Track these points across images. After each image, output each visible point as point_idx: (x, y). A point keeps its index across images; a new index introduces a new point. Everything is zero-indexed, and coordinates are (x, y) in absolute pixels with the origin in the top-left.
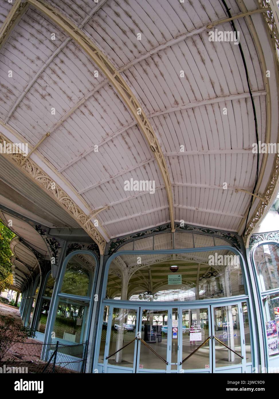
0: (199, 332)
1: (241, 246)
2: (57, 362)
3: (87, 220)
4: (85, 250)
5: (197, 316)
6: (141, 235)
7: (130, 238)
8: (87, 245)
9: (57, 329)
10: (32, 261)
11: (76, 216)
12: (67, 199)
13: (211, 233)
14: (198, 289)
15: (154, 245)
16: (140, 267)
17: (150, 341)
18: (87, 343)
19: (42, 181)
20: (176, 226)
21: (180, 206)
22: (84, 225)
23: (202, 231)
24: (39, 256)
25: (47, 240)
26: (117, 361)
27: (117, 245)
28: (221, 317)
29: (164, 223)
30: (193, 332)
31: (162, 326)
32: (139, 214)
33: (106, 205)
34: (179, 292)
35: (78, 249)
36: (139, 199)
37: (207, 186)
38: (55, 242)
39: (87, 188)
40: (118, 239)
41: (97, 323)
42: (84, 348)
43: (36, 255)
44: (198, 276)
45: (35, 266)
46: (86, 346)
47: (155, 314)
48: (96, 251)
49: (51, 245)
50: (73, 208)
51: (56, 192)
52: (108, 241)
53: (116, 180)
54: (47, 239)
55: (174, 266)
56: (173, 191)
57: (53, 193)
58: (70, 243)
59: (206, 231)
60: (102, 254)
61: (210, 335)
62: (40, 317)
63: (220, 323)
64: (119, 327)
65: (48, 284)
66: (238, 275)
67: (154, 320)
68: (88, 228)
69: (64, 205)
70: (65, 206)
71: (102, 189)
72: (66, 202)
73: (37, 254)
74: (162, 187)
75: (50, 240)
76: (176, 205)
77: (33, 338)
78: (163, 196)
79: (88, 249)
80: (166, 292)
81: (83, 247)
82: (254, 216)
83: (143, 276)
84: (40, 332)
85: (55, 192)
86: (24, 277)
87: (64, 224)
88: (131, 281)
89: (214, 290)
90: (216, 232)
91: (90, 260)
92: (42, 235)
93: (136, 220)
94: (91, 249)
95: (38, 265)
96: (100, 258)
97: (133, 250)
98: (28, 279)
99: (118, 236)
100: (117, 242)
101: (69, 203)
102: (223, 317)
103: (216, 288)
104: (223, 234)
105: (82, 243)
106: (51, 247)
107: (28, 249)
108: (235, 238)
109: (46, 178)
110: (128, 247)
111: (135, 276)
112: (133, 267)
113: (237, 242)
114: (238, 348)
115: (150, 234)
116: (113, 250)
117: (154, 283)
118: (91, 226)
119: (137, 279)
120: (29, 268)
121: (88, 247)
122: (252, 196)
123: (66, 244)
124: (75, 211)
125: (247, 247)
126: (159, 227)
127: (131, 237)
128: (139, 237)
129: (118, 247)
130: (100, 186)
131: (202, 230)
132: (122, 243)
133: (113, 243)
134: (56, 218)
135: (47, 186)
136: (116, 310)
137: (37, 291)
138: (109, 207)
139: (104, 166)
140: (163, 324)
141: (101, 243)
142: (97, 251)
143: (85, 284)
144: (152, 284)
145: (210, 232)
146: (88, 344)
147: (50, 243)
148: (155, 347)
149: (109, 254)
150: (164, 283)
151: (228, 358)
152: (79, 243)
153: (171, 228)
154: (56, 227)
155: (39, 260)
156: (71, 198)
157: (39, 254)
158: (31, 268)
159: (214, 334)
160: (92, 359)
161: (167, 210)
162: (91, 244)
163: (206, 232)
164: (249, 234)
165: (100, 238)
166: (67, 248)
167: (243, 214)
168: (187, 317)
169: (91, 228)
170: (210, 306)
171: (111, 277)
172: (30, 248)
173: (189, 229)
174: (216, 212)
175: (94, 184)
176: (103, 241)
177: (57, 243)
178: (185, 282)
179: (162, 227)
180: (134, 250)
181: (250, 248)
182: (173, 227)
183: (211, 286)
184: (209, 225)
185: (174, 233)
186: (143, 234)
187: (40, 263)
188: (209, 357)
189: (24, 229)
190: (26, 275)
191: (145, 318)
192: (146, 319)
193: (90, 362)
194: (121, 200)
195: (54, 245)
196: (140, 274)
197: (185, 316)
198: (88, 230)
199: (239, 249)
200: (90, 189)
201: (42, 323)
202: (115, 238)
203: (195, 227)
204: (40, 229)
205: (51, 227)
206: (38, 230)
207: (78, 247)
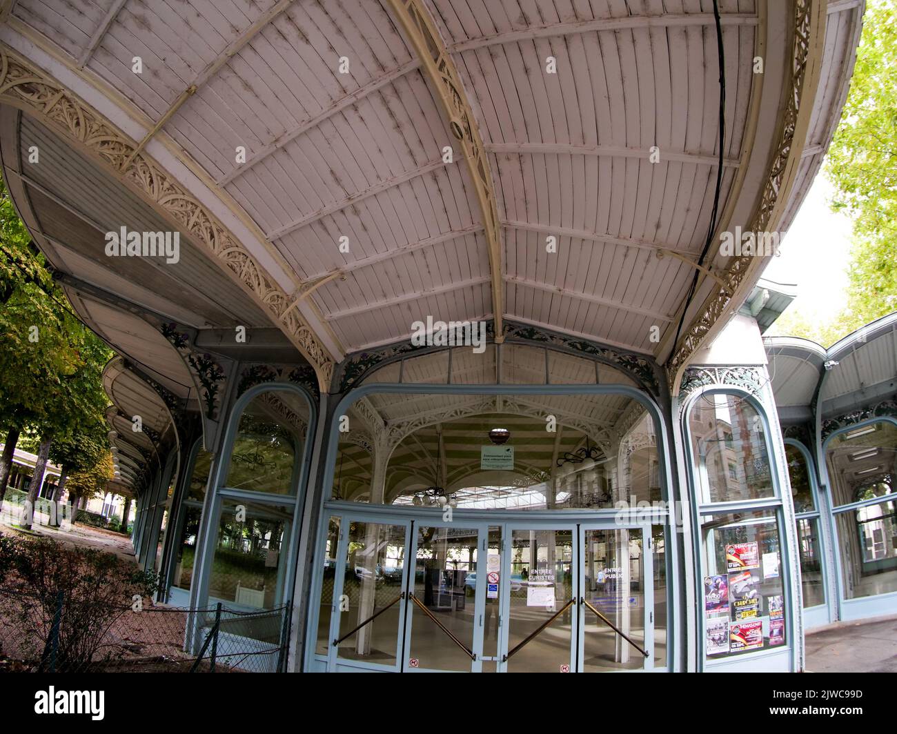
0: (549, 586)
1: (661, 390)
2: (219, 654)
3: (287, 306)
4: (283, 381)
5: (549, 552)
7: (393, 353)
8: (288, 369)
9: (222, 579)
10: (157, 415)
11: (261, 295)
12: (240, 253)
13: (590, 352)
14: (554, 488)
15: (452, 373)
16: (417, 425)
17: (439, 607)
18: (289, 608)
19: (176, 208)
20: (507, 328)
21: (520, 279)
22: (281, 318)
23: (569, 344)
24: (174, 402)
25: (192, 360)
26: (361, 652)
27: (360, 369)
28: (604, 560)
30: (534, 586)
31: (465, 571)
32: (417, 294)
33: (337, 269)
34: (509, 493)
35: (267, 379)
36: (418, 255)
37: (587, 234)
38: (211, 365)
39: (289, 225)
40: (364, 354)
41: (310, 559)
42: (283, 620)
43: (165, 399)
44: (555, 457)
45: (164, 428)
46: (286, 615)
47: (451, 544)
48: (310, 384)
49: (202, 372)
50: (253, 277)
51: (212, 236)
52: (340, 359)
53: (361, 207)
54: (190, 358)
55: (499, 430)
56: (501, 240)
57: (202, 238)
58: (247, 366)
59: (579, 346)
60: (325, 391)
61: (575, 594)
62: (181, 553)
63: (601, 576)
64: (366, 572)
65: (195, 472)
66: (651, 462)
67: (449, 559)
68: (290, 326)
69: (231, 267)
70: (234, 270)
71: (325, 229)
72: (236, 260)
73: (169, 398)
74: (477, 228)
75: (199, 359)
76: (508, 277)
77: (166, 603)
78: (478, 252)
79: (291, 380)
80: (479, 490)
81: (280, 375)
82: (697, 321)
83: (424, 450)
84: (181, 587)
85: (207, 237)
86: (140, 457)
87: (233, 317)
88: (394, 462)
89: (591, 495)
90: (603, 350)
91: (295, 406)
92: (179, 348)
93: (409, 308)
94: (299, 380)
95: (171, 424)
96: (319, 401)
97: (400, 382)
98: (148, 461)
99: (364, 347)
100: (361, 362)
101: (243, 264)
102: (608, 561)
103: (596, 489)
104: (620, 358)
105: (276, 364)
106: (200, 376)
107: (147, 385)
108: (648, 369)
109: (187, 202)
110: (387, 375)
111: (405, 450)
112: (399, 427)
113: (652, 381)
114: (637, 634)
116: (351, 381)
117: (451, 468)
118: (297, 321)
119: (410, 457)
120: (150, 434)
121: (291, 374)
122: (698, 271)
123: (238, 369)
124: (259, 284)
125: (674, 395)
127: (395, 350)
128: (416, 353)
129: (365, 375)
130: (320, 222)
131: (569, 342)
132: (373, 364)
133: (351, 363)
134: (213, 304)
135: (188, 220)
136: (358, 532)
137: (171, 490)
138: (342, 274)
139: (331, 171)
140: (470, 569)
141: (321, 365)
142: (312, 385)
143: (286, 471)
144: (445, 470)
145: (589, 349)
146: (292, 609)
147: (199, 367)
148: (450, 621)
149: (341, 392)
150: (475, 470)
151: (613, 654)
152: (269, 366)
153: (494, 332)
154: (213, 325)
155: (173, 412)
156: (247, 251)
157: (173, 396)
158: (155, 435)
159: (582, 594)
160: (301, 646)
161: (486, 288)
162: (299, 367)
163: (578, 349)
164: (682, 363)
165: (319, 352)
166: (240, 378)
167: (672, 313)
168: (526, 554)
169: (299, 326)
170: (578, 526)
171: (349, 451)
172: (150, 384)
173: (538, 339)
174: (607, 301)
175: (307, 217)
176: (328, 360)
177: (215, 367)
178: (525, 468)
180: (403, 382)
181: (682, 396)
182: (500, 331)
183: (585, 484)
184: (586, 333)
185: (501, 347)
187: (176, 421)
188: (569, 649)
189: (135, 335)
190: (144, 451)
191: (428, 552)
192: (431, 556)
193: (297, 654)
194: (373, 258)
195: (208, 371)
196: (418, 446)
197: (521, 551)
198: (291, 331)
199: (656, 398)
200: (297, 227)
201: (185, 567)
202: (356, 353)
203: (552, 333)
204: (173, 334)
205: (201, 328)
206: (170, 335)
207: (267, 374)
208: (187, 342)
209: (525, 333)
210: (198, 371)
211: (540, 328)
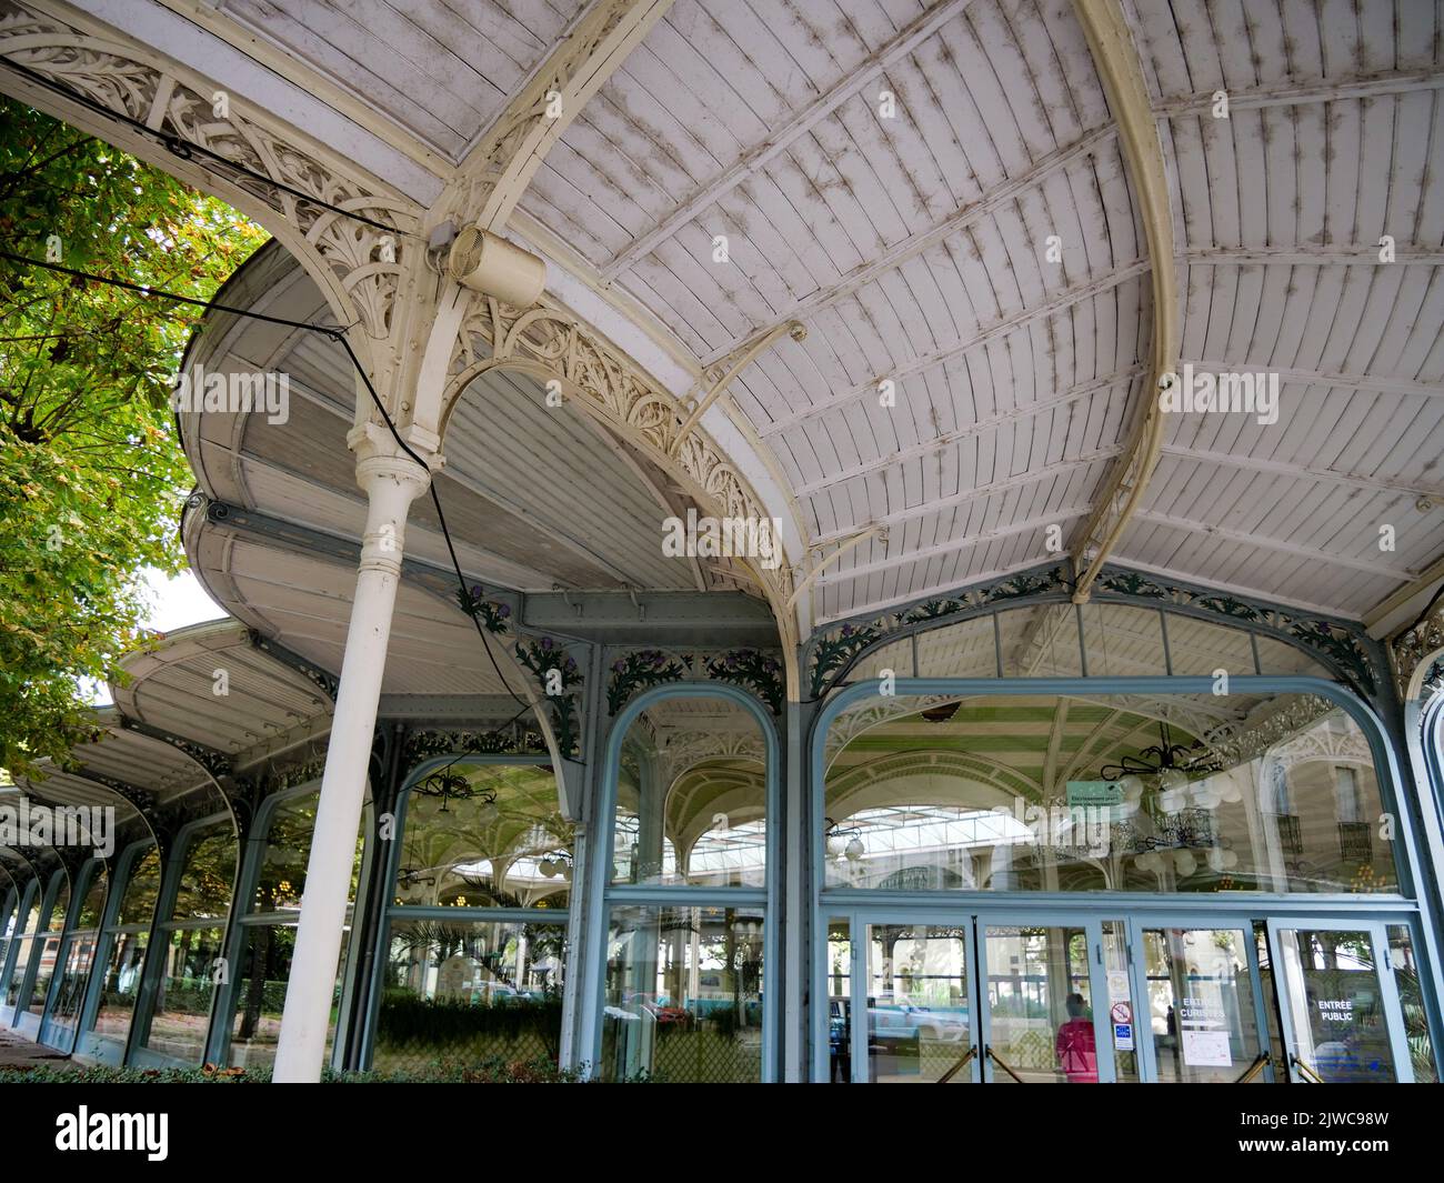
1: (1379, 683)
4: (699, 680)
6: (941, 609)
7: (895, 623)
13: (1243, 616)
23: (1203, 602)
25: (521, 654)
27: (843, 654)
35: (666, 675)
40: (846, 626)
48: (753, 683)
52: (807, 636)
58: (618, 654)
59: (1220, 605)
60: (797, 700)
75: (535, 649)
79: (713, 676)
81: (689, 667)
90: (1264, 612)
94: (730, 676)
97: (915, 675)
99: (844, 614)
100: (843, 642)
104: (1297, 627)
105: (679, 648)
108: (1351, 645)
113: (1359, 667)
115: (979, 604)
116: (829, 675)
121: (711, 665)
126: (1019, 576)
127: (899, 618)
128: (937, 622)
129: (852, 663)
131: (1203, 598)
132: (865, 645)
133: (824, 643)
142: (757, 685)
145: (1239, 610)
147: (537, 665)
152: (665, 650)
153: (1072, 586)
162: (726, 651)
163: (1219, 611)
173: (1145, 594)
177: (562, 661)
179: (1029, 580)
181: (1425, 697)
184: (1235, 583)
186: (952, 609)
199: (1370, 698)
202: (831, 625)
203: (1171, 584)
204: (480, 607)
205: (530, 590)
206: (475, 609)
207: (664, 667)
208: (507, 621)
209: (1123, 582)
211: (1149, 574)
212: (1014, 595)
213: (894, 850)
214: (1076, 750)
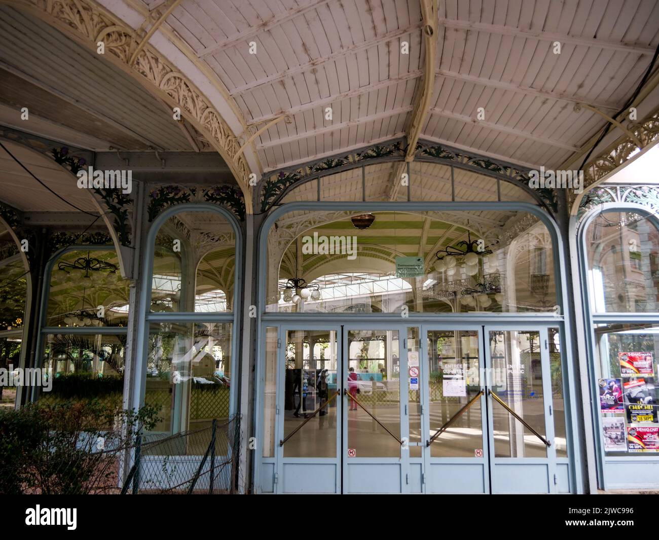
1: (559, 206)
4: (200, 202)
6: (334, 164)
7: (308, 171)
13: (494, 170)
23: (474, 162)
27: (279, 188)
29: (389, 137)
35: (180, 200)
40: (281, 173)
48: (229, 204)
49: (108, 198)
59: (483, 164)
81: (194, 195)
90: (505, 168)
94: (217, 200)
97: (319, 200)
99: (281, 166)
100: (279, 181)
104: (522, 176)
105: (189, 184)
106: (108, 203)
110: (305, 192)
113: (552, 199)
115: (354, 162)
116: (271, 200)
121: (206, 194)
125: (572, 214)
126: (377, 146)
127: (311, 168)
128: (331, 171)
129: (284, 193)
131: (474, 160)
132: (291, 183)
133: (268, 182)
142: (232, 205)
145: (492, 166)
149: (263, 211)
152: (180, 185)
153: (405, 151)
154: (119, 149)
162: (215, 186)
163: (482, 167)
166: (149, 200)
170: (483, 327)
173: (444, 157)
179: (382, 148)
180: (321, 200)
181: (581, 214)
185: (410, 164)
186: (339, 164)
195: (114, 196)
199: (554, 214)
202: (273, 172)
203: (458, 152)
204: (67, 159)
205: (97, 150)
206: (64, 161)
207: (180, 194)
209: (433, 150)
210: (104, 197)
211: (447, 146)
212: (374, 157)
213: (347, 296)
214: (435, 244)
